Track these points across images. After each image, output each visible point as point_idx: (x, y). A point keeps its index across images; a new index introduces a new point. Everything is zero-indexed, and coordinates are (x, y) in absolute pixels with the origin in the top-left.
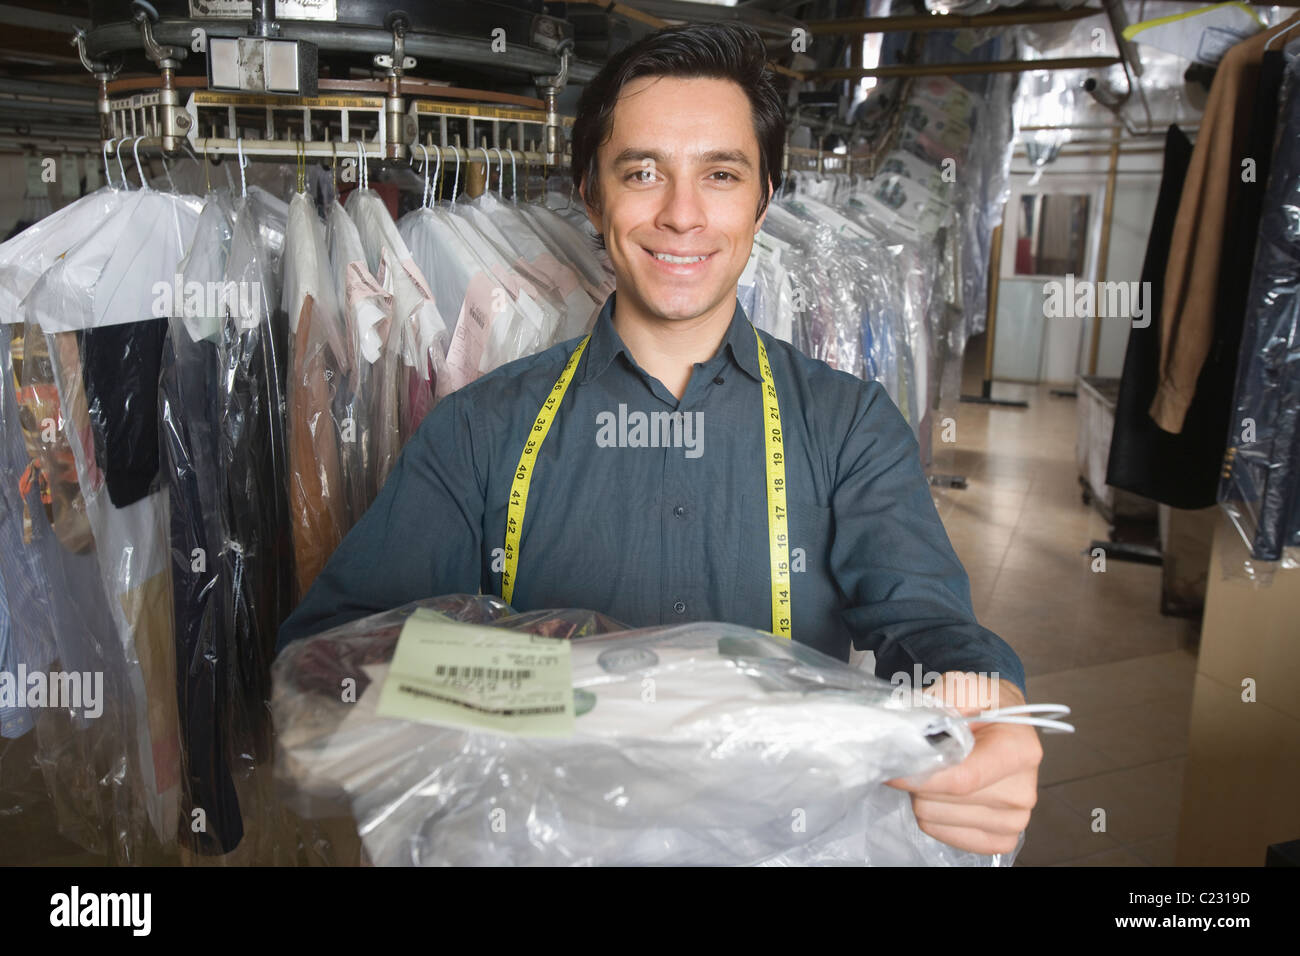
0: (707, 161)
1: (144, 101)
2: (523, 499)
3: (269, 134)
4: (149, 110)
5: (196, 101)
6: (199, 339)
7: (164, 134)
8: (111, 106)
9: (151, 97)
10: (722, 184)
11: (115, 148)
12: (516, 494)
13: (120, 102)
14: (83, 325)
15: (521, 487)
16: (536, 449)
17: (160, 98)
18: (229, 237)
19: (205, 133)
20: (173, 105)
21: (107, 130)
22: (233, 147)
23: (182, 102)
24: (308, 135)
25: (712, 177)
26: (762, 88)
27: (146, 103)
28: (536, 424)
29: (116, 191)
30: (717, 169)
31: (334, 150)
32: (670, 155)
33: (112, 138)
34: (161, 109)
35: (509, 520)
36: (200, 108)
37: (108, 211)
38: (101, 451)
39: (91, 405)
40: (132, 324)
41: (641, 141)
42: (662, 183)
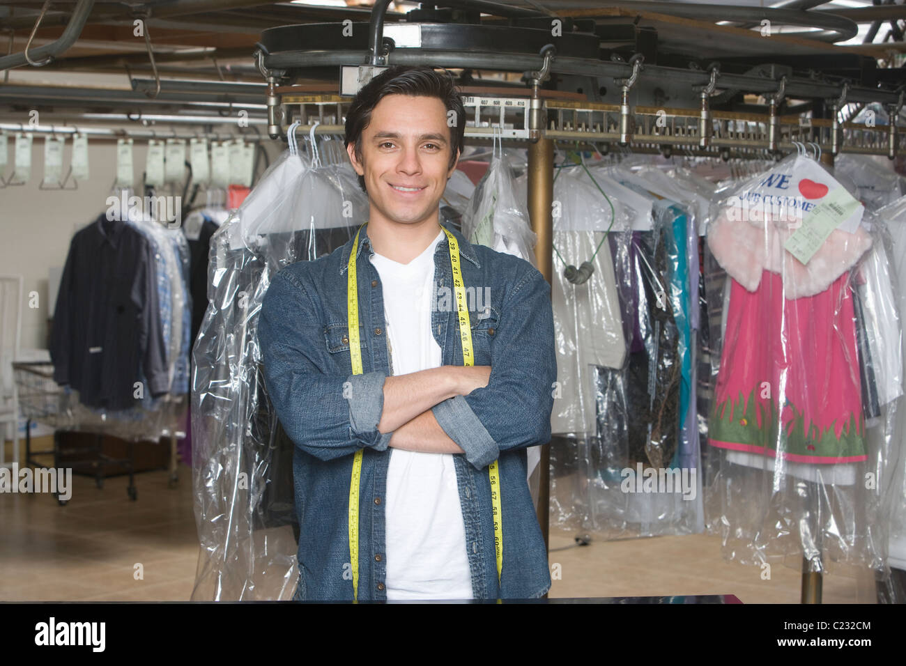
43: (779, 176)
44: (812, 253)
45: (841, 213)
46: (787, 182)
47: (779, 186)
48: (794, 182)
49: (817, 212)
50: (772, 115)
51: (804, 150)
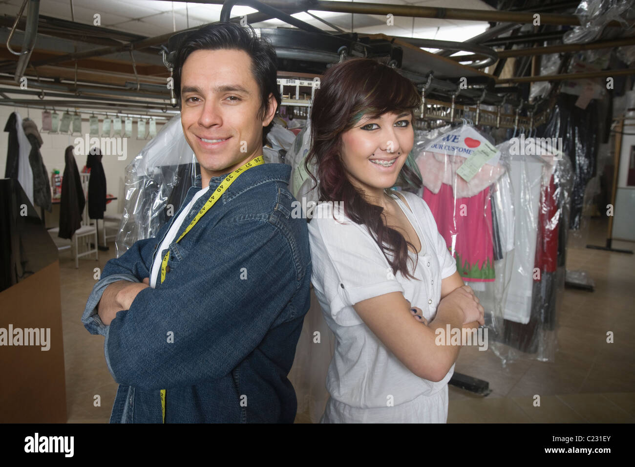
43: (453, 136)
44: (472, 176)
45: (488, 156)
46: (458, 139)
47: (453, 141)
48: (462, 139)
49: (475, 154)
50: (453, 103)
51: (466, 123)
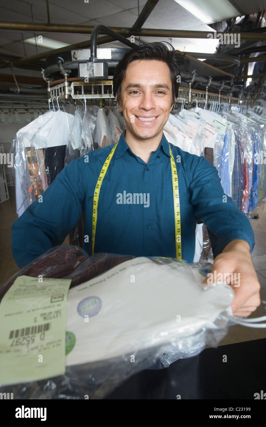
0: (156, 87)
1: (59, 86)
2: (98, 195)
3: (92, 93)
4: (61, 88)
5: (73, 85)
6: (75, 149)
7: (65, 94)
8: (51, 89)
9: (61, 85)
10: (160, 95)
11: (51, 101)
12: (96, 193)
13: (53, 88)
14: (45, 147)
15: (97, 191)
16: (102, 179)
17: (64, 85)
18: (82, 121)
19: (75, 93)
20: (68, 86)
21: (49, 96)
22: (83, 97)
23: (69, 85)
24: (103, 92)
25: (157, 93)
26: (173, 64)
27: (60, 87)
28: (102, 171)
29: (52, 112)
30: (159, 90)
31: (110, 96)
32: (144, 85)
33: (51, 98)
34: (64, 88)
35: (94, 201)
36: (74, 87)
37: (50, 117)
38: (49, 181)
39: (46, 168)
40: (57, 147)
41: (135, 81)
42: (141, 95)
